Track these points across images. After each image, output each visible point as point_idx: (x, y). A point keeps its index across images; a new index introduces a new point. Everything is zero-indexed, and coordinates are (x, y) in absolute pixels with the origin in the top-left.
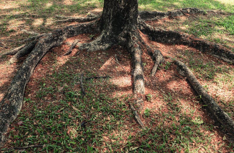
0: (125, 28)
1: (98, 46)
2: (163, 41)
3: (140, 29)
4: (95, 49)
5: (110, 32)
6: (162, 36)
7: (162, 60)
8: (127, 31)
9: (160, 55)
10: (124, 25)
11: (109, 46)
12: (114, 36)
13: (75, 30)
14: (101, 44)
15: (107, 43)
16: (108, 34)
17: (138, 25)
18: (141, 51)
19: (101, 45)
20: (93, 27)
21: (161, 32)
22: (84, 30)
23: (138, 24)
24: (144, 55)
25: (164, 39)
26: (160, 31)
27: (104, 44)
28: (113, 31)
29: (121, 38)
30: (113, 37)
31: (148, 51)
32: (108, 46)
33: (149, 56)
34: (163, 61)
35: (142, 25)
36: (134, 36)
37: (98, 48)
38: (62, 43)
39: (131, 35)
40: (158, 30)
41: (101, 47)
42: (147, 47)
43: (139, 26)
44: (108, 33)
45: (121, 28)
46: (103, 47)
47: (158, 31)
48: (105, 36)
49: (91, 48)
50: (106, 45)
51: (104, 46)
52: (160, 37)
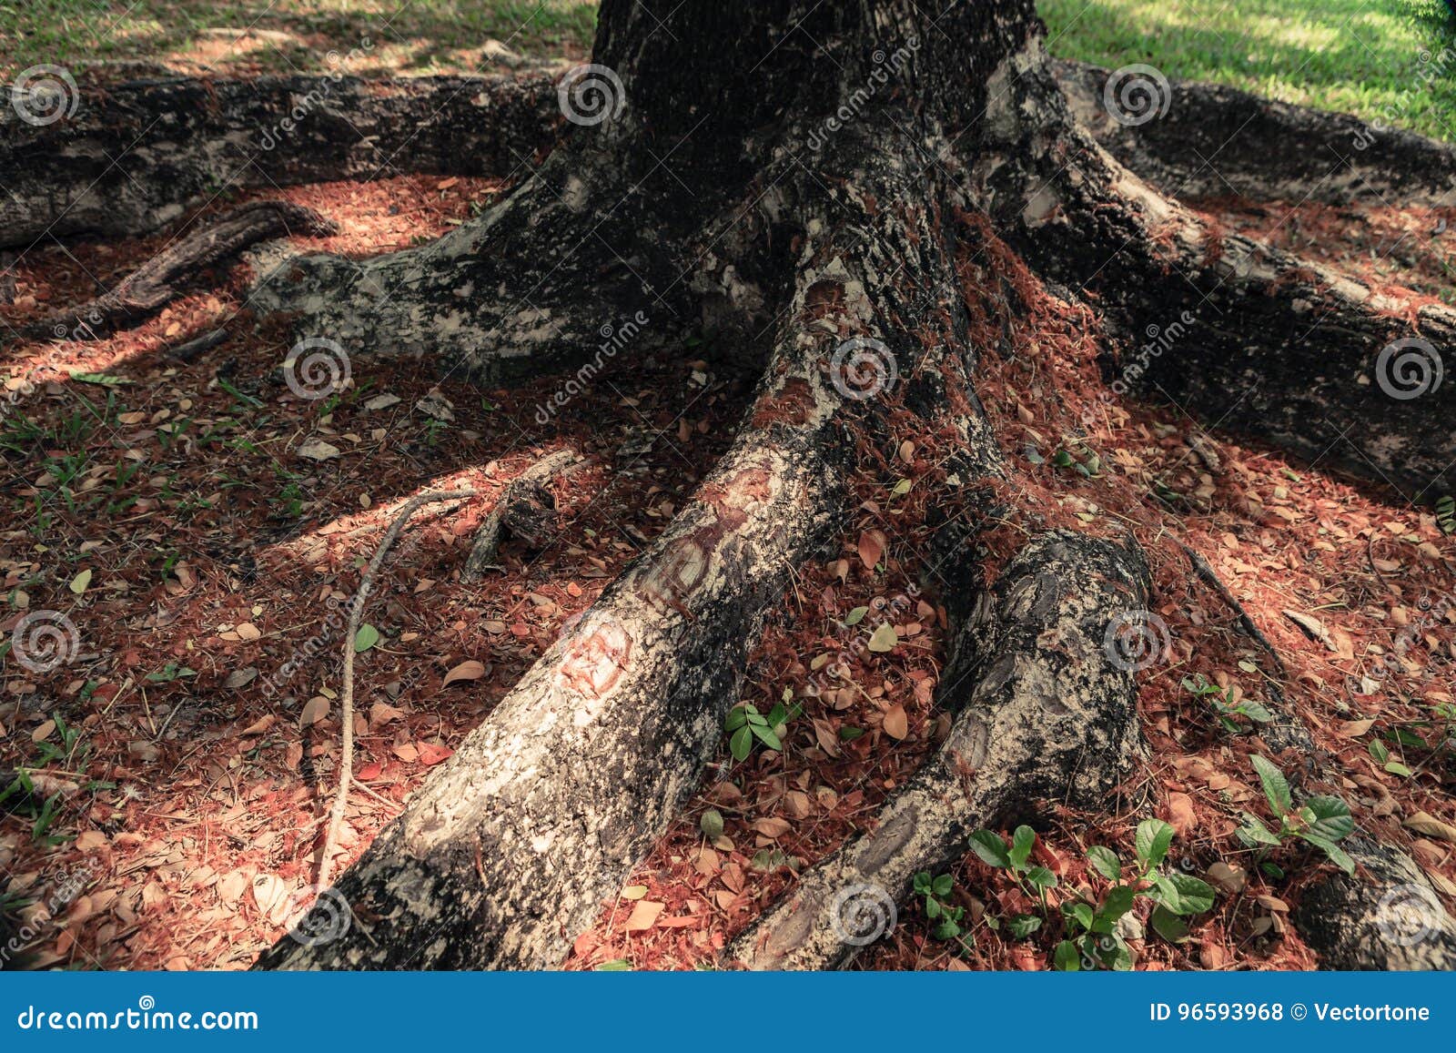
0: (778, 153)
1: (416, 312)
2: (1300, 429)
3: (1009, 212)
4: (370, 335)
5: (601, 173)
6: (1301, 369)
7: (1070, 762)
8: (792, 193)
9: (1059, 659)
10: (767, 114)
11: (557, 343)
12: (650, 235)
13: (360, 122)
14: (465, 291)
15: (538, 300)
16: (575, 193)
17: (997, 163)
18: (832, 495)
19: (460, 305)
20: (547, 121)
21: (1298, 305)
22: (463, 141)
23: (1000, 146)
24: (856, 569)
25: (1306, 408)
26: (1285, 296)
27: (492, 298)
28: (636, 173)
29: (717, 276)
30: (628, 243)
31: (935, 516)
32: (541, 335)
33: (925, 609)
34: (1088, 781)
35: (1044, 166)
36: (835, 267)
37: (413, 333)
38: (172, 220)
39: (809, 252)
40: (1267, 273)
41: (450, 324)
42: (952, 468)
43: (1000, 180)
44: (575, 185)
45: (741, 148)
46: (477, 340)
47: (1257, 289)
48: (534, 220)
49: (338, 316)
50: (527, 316)
51: (489, 321)
52: (1266, 364)
